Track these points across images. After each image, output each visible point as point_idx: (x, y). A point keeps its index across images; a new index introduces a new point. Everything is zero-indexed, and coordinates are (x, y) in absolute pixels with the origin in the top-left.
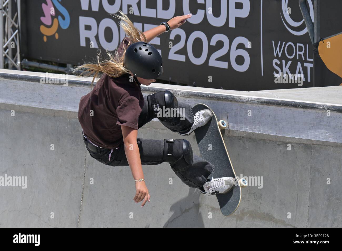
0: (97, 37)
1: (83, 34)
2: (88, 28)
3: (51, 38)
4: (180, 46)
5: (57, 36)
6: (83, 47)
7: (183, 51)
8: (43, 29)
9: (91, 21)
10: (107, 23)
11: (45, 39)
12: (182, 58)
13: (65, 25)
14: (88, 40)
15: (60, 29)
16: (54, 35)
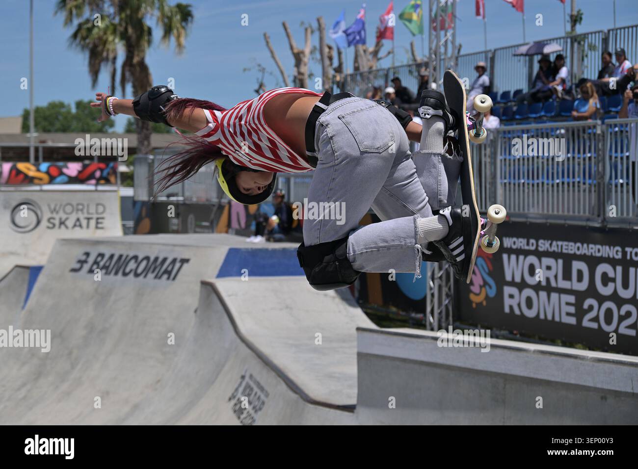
0: (519, 305)
1: (507, 302)
2: (511, 296)
3: (479, 304)
4: (593, 314)
5: (484, 303)
6: (507, 314)
7: (596, 319)
8: (472, 297)
9: (514, 291)
10: (528, 292)
11: (474, 305)
12: (594, 325)
13: (492, 293)
14: (511, 307)
15: (487, 297)
16: (481, 303)
